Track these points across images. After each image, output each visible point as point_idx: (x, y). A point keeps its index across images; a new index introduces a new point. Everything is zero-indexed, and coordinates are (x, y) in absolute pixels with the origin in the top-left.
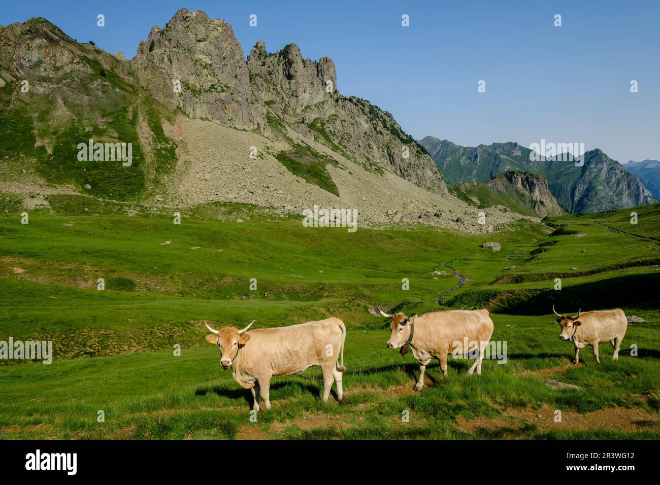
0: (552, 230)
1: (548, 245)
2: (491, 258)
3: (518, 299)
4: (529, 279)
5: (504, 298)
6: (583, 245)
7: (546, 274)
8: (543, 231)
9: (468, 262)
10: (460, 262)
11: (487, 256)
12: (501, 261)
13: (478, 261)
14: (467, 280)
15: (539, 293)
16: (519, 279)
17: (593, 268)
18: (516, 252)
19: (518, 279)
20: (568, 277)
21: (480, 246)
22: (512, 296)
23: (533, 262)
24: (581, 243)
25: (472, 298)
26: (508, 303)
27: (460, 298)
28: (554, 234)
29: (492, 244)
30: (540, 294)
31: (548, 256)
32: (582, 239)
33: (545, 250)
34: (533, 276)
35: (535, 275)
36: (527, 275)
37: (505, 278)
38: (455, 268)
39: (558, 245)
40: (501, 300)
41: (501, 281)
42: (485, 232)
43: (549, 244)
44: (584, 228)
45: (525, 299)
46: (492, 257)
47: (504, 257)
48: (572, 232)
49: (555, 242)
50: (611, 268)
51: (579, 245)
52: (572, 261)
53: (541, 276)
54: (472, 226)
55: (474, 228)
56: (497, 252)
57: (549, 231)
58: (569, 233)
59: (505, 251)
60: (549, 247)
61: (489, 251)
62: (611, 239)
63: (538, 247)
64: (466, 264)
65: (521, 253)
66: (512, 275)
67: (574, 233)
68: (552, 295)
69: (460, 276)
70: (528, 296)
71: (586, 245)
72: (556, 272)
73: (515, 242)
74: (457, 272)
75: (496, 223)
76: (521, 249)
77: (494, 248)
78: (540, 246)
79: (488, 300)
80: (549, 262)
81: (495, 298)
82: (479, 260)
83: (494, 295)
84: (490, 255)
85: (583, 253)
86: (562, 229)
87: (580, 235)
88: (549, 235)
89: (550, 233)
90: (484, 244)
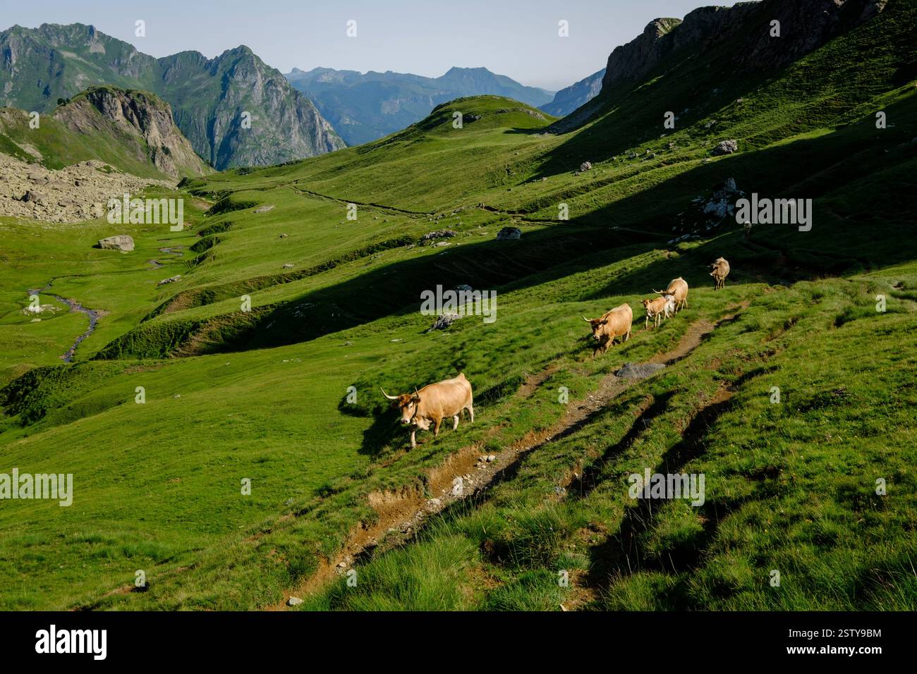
0: (210, 204)
1: (216, 231)
2: (124, 267)
3: (239, 327)
4: (223, 293)
5: (214, 329)
6: (276, 225)
7: (251, 281)
8: (196, 206)
9: (82, 279)
10: (68, 282)
11: (114, 263)
12: (145, 270)
13: (102, 276)
14: (101, 312)
15: (271, 310)
16: (207, 296)
17: (319, 262)
18: (165, 251)
19: (205, 297)
20: (287, 282)
21: (95, 247)
22: (227, 323)
23: (207, 263)
24: (271, 222)
25: (148, 341)
26: (223, 335)
27: (124, 347)
28: (216, 210)
29: (118, 240)
30: (274, 312)
31: (230, 251)
32: (272, 214)
33: (218, 241)
34: (231, 287)
35: (233, 284)
36: (219, 287)
37: (181, 298)
38: (65, 294)
39: (236, 229)
40: (210, 334)
41: (175, 304)
42: (88, 217)
43: (218, 229)
44: (264, 195)
45: (250, 324)
46: (126, 263)
47: (148, 261)
48: (246, 203)
49: (227, 225)
50: (348, 258)
51: (270, 225)
52: (274, 255)
53: (244, 286)
54: (60, 208)
55: (64, 212)
56: (130, 254)
57: (205, 205)
58: (241, 206)
59: (143, 250)
60: (219, 235)
61: (113, 254)
62: (315, 210)
63: (199, 238)
64: (83, 284)
65: (174, 250)
66: (192, 290)
67: (252, 205)
68: (298, 309)
69: (82, 307)
70: (255, 319)
71: (281, 224)
72: (262, 274)
73: (153, 231)
74: (73, 301)
75: (103, 197)
76: (172, 243)
77: (122, 247)
78: (201, 233)
79: (185, 338)
80: (236, 260)
81: (198, 331)
82: (103, 274)
83: (195, 327)
84: (119, 261)
85: (284, 239)
86: (228, 200)
87: (264, 209)
88: (207, 213)
89: (207, 208)
90: (102, 242)
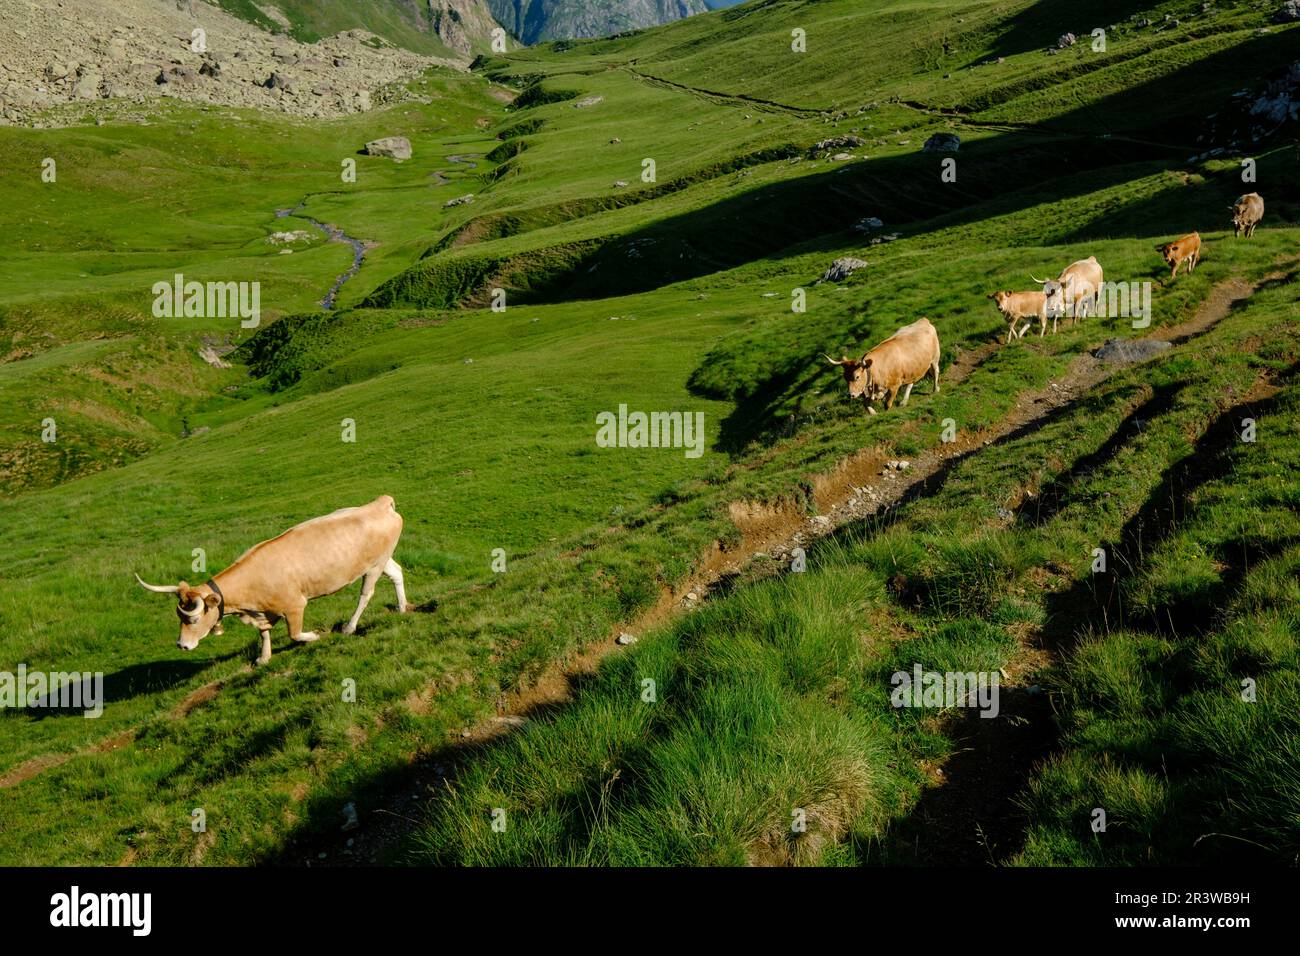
0: (514, 93)
1: (523, 133)
2: (399, 181)
3: (551, 270)
4: (531, 220)
5: (518, 271)
6: (605, 124)
7: (569, 204)
8: (494, 96)
9: (343, 198)
10: (325, 201)
11: (385, 176)
12: (426, 186)
13: (369, 194)
14: (369, 244)
15: (595, 247)
16: (509, 224)
18: (452, 159)
19: (506, 226)
20: (618, 207)
21: (360, 152)
22: (535, 263)
23: (508, 178)
24: (598, 120)
25: (431, 284)
26: (530, 280)
27: (399, 291)
28: (523, 102)
29: (390, 143)
30: (600, 249)
31: (539, 161)
32: (599, 108)
33: (525, 147)
34: (541, 213)
35: (544, 209)
36: (524, 212)
37: (474, 226)
38: (322, 217)
39: (548, 130)
40: (513, 277)
41: (466, 236)
42: (351, 110)
43: (524, 129)
44: (588, 81)
45: (566, 265)
46: (401, 176)
47: (430, 173)
48: (563, 93)
49: (537, 124)
50: (704, 175)
51: (597, 125)
52: (601, 168)
53: (557, 210)
54: (314, 97)
55: (320, 103)
56: (406, 163)
57: (506, 95)
58: (557, 97)
59: (425, 158)
60: (526, 138)
61: (385, 163)
62: (659, 105)
63: (499, 143)
64: (345, 203)
65: (465, 158)
66: (489, 216)
67: (571, 95)
68: (631, 247)
69: (344, 236)
70: (573, 258)
71: (612, 124)
72: (584, 196)
73: (437, 131)
74: (333, 227)
75: (370, 82)
76: (462, 149)
77: (395, 153)
78: (502, 136)
79: (479, 282)
80: (549, 174)
81: (497, 274)
82: (371, 190)
83: (493, 267)
84: (393, 172)
85: (615, 146)
86: (539, 88)
87: (589, 102)
88: (509, 106)
89: (510, 99)
90: (370, 146)
